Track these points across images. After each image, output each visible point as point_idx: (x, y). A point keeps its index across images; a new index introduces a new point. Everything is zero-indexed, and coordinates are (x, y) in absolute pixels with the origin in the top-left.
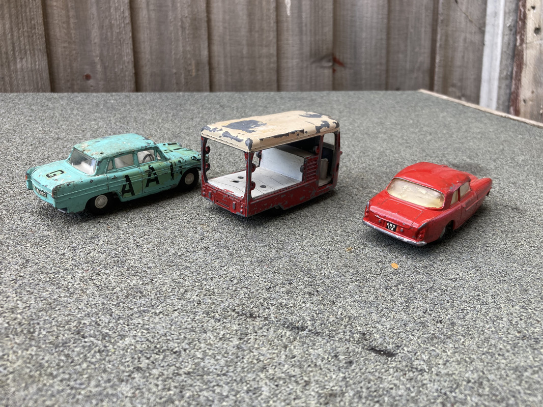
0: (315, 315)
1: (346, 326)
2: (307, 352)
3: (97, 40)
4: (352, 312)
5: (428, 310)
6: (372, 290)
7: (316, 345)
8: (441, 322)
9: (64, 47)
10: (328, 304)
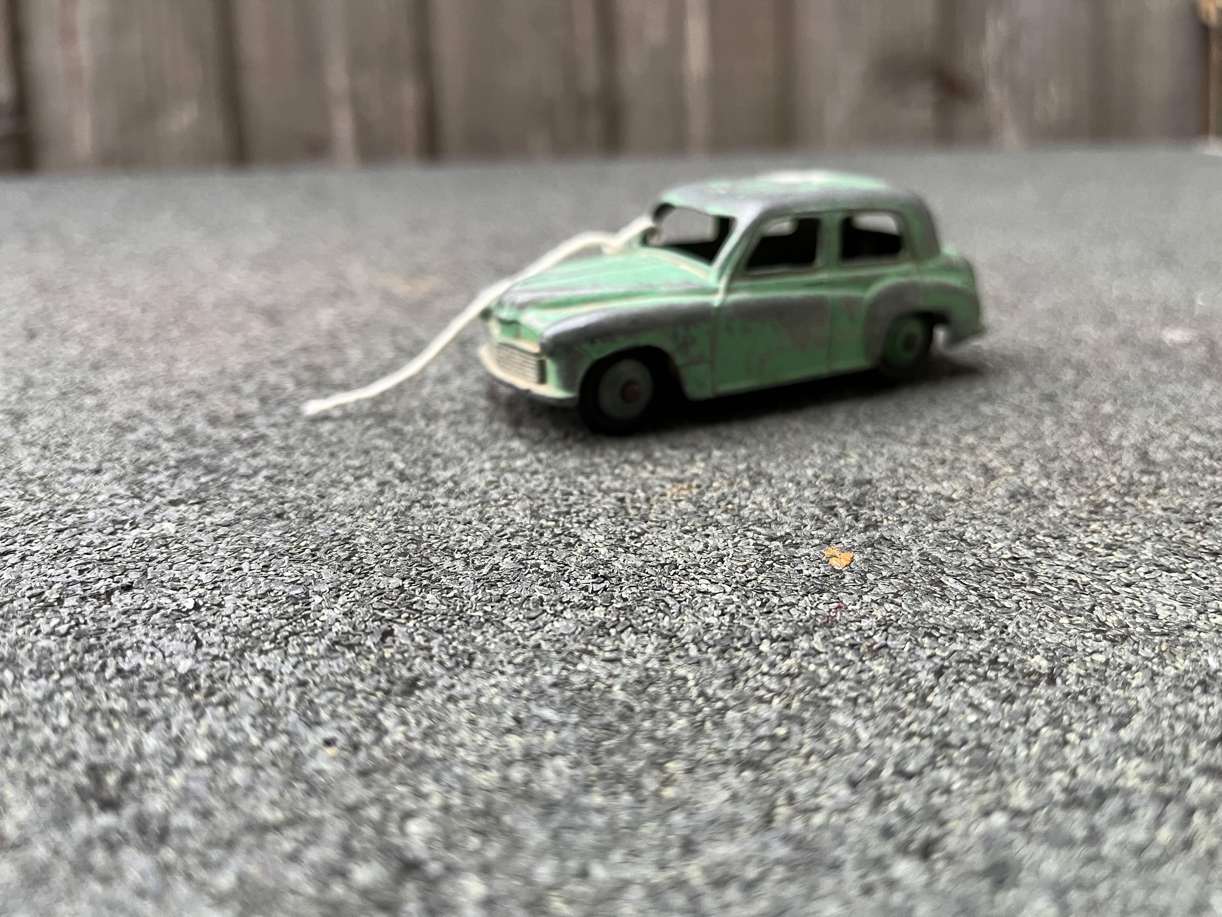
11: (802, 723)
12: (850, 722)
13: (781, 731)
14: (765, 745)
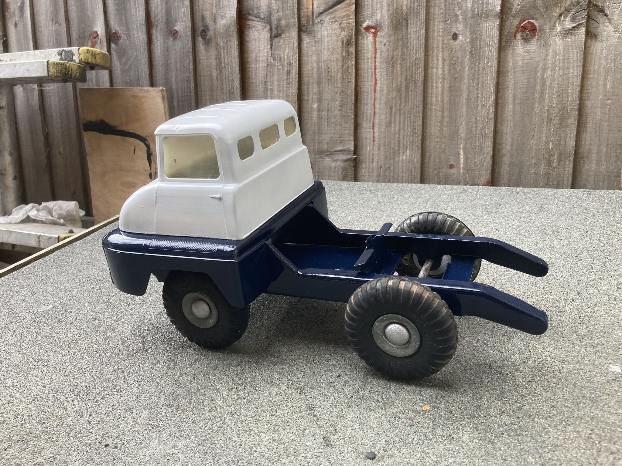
3: (463, 135)
9: (437, 142)
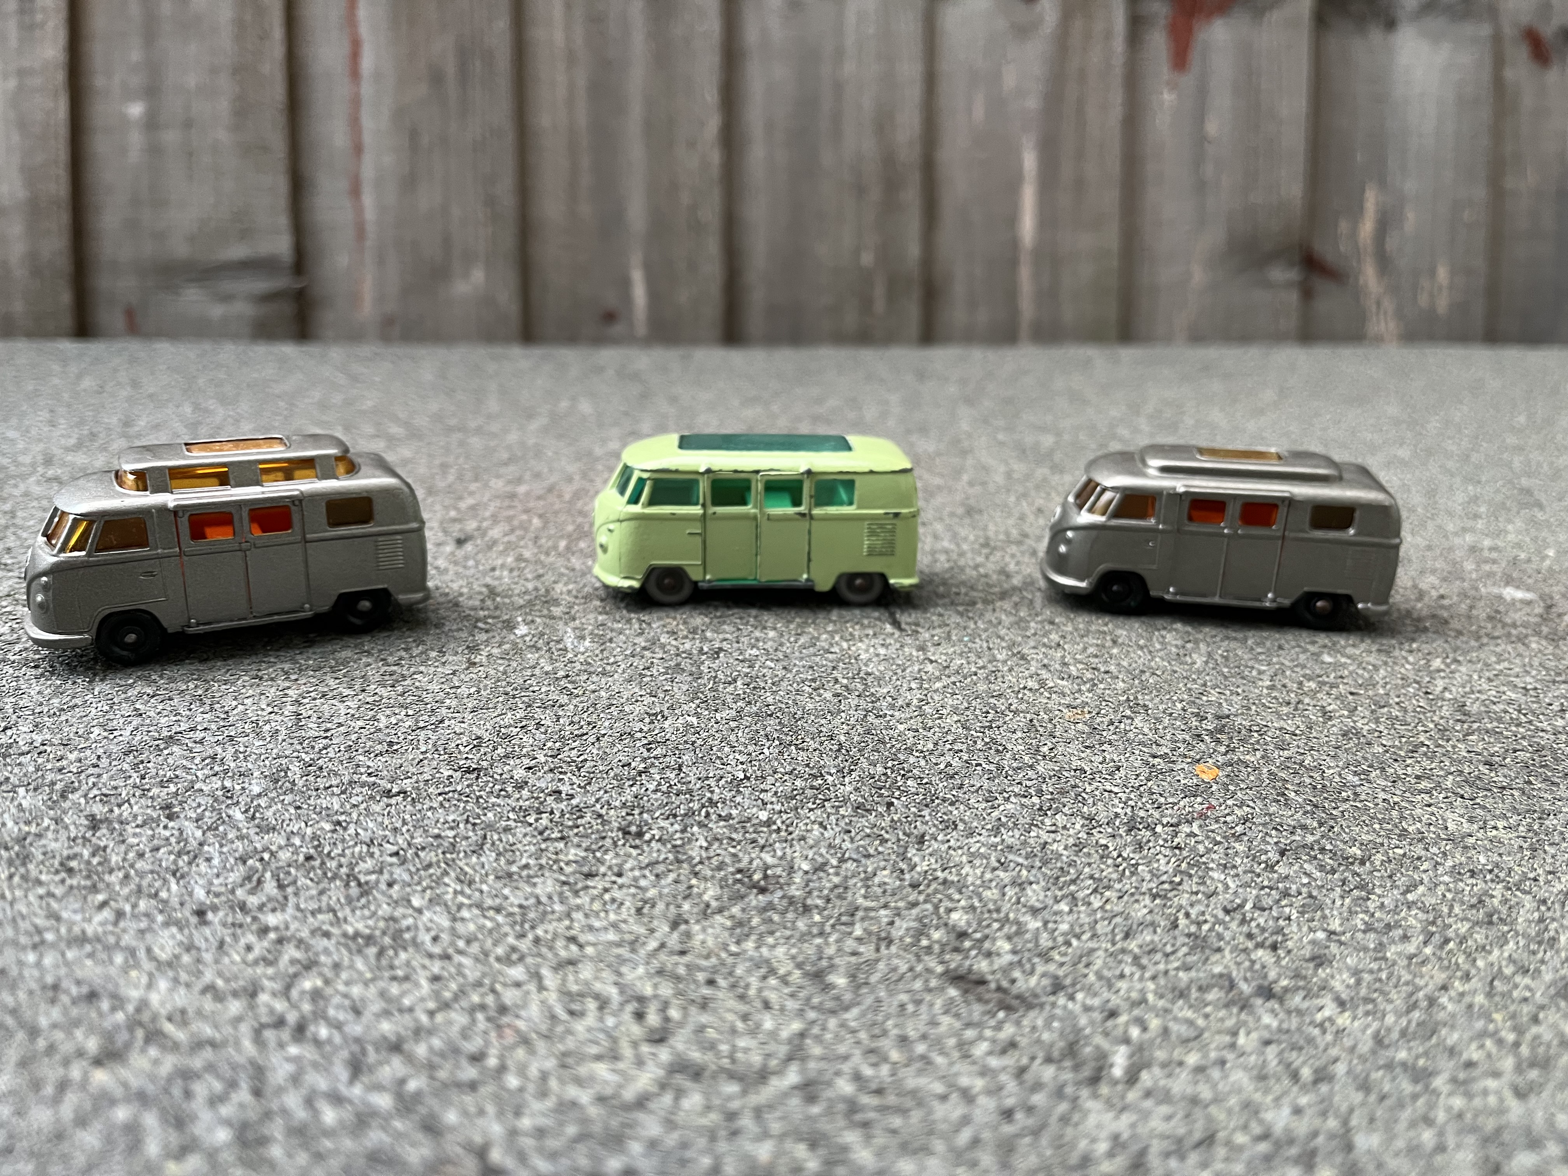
0: (834, 862)
1: (914, 905)
2: (733, 948)
3: (639, 226)
4: (967, 869)
5: (1249, 906)
6: (1078, 826)
7: (778, 934)
8: (1274, 947)
10: (899, 840)
11: (1190, 876)
12: (1223, 877)
13: (1177, 879)
14: (1166, 886)
